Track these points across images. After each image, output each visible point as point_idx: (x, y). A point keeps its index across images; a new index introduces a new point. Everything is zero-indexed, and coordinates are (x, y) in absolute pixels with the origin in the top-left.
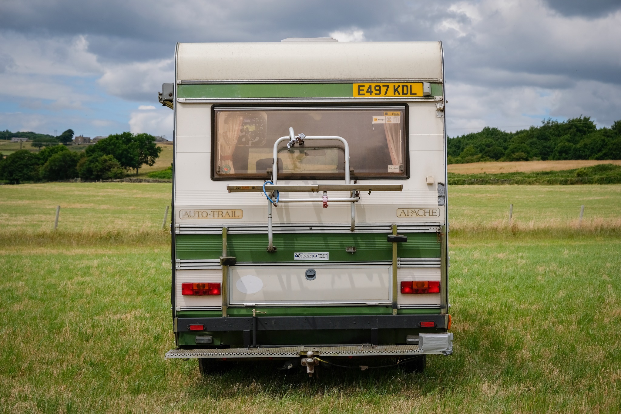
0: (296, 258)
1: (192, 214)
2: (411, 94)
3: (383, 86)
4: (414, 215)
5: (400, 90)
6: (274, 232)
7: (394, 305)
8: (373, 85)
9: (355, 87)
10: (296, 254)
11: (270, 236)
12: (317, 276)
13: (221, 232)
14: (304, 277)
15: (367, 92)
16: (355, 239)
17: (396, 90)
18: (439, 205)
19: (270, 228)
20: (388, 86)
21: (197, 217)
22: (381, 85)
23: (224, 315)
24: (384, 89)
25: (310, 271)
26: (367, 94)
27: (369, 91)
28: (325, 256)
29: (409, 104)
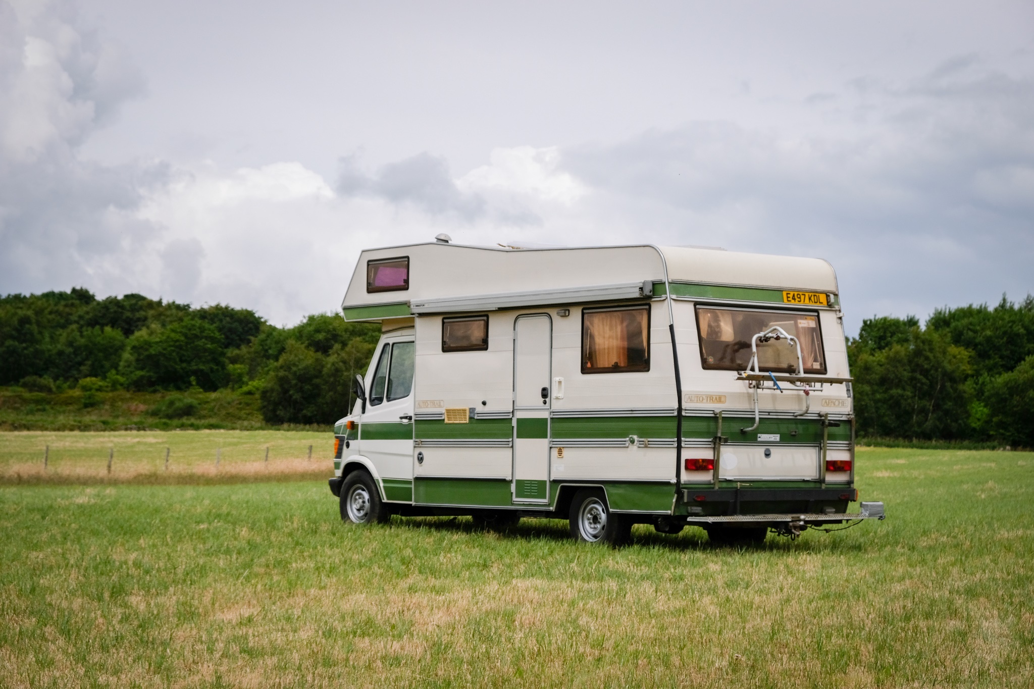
0: (759, 439)
1: (693, 399)
2: (820, 302)
3: (803, 295)
4: (832, 405)
5: (812, 298)
7: (821, 481)
8: (796, 293)
9: (785, 293)
10: (759, 435)
11: (757, 420)
12: (772, 455)
13: (713, 415)
14: (763, 455)
16: (796, 423)
17: (810, 299)
18: (848, 397)
20: (805, 295)
21: (695, 401)
22: (801, 293)
23: (715, 487)
24: (802, 297)
25: (768, 450)
26: (793, 301)
27: (794, 299)
28: (775, 438)
29: (820, 312)
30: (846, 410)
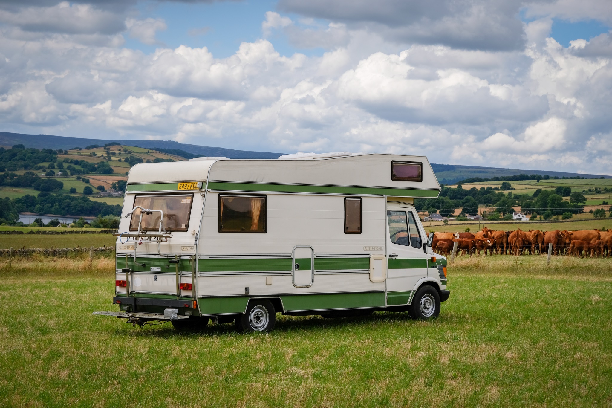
0: (151, 270)
1: (121, 247)
2: (196, 188)
4: (187, 250)
5: (193, 186)
6: (137, 257)
8: (185, 183)
9: (179, 184)
10: (151, 268)
11: (134, 259)
12: (157, 279)
13: (125, 256)
14: (153, 279)
16: (168, 261)
17: (191, 186)
18: (195, 245)
19: (134, 255)
20: (189, 184)
22: (187, 183)
23: (127, 296)
24: (187, 185)
25: (156, 276)
26: (182, 188)
27: (183, 187)
28: (159, 269)
29: (195, 193)
30: (193, 253)
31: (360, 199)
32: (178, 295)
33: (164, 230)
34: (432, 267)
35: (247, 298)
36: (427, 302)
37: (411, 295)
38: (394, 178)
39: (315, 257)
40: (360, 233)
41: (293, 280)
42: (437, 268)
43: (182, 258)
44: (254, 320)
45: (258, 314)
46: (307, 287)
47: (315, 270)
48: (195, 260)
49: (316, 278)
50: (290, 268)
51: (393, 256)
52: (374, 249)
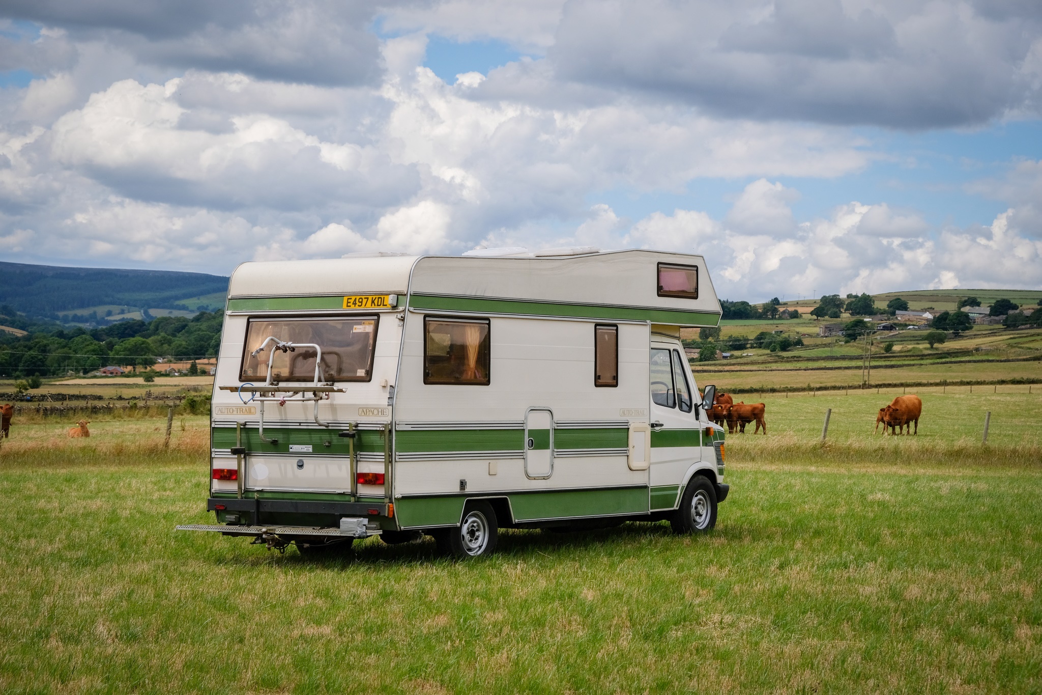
0: (291, 450)
1: (223, 411)
2: (383, 305)
3: (365, 298)
4: (371, 414)
5: (376, 302)
6: (264, 427)
8: (358, 298)
9: (345, 299)
10: (290, 446)
11: (261, 430)
12: (305, 466)
13: (236, 426)
14: (295, 466)
15: (353, 304)
16: (330, 434)
17: (373, 302)
18: (388, 405)
19: (261, 424)
20: (368, 298)
22: (363, 297)
23: (239, 497)
24: (365, 301)
25: (301, 461)
26: (353, 306)
27: (355, 304)
28: (309, 448)
29: (381, 315)
30: (387, 419)
31: (615, 328)
32: (354, 494)
33: (323, 378)
34: (706, 445)
35: (463, 498)
36: (699, 503)
37: (679, 492)
38: (661, 292)
39: (556, 428)
40: (616, 385)
41: (525, 467)
42: (713, 446)
43: (359, 428)
44: (467, 537)
45: (473, 526)
46: (544, 479)
47: (556, 450)
48: (390, 431)
49: (557, 462)
50: (521, 447)
51: (657, 425)
52: (633, 414)
